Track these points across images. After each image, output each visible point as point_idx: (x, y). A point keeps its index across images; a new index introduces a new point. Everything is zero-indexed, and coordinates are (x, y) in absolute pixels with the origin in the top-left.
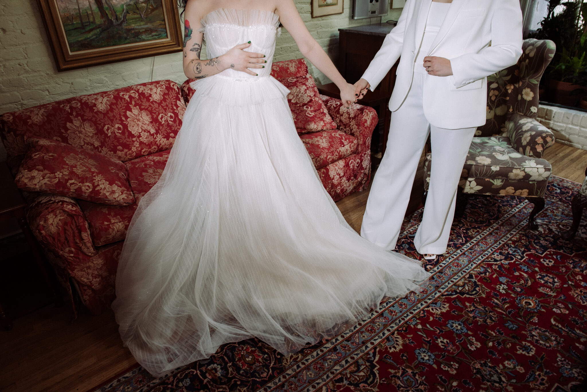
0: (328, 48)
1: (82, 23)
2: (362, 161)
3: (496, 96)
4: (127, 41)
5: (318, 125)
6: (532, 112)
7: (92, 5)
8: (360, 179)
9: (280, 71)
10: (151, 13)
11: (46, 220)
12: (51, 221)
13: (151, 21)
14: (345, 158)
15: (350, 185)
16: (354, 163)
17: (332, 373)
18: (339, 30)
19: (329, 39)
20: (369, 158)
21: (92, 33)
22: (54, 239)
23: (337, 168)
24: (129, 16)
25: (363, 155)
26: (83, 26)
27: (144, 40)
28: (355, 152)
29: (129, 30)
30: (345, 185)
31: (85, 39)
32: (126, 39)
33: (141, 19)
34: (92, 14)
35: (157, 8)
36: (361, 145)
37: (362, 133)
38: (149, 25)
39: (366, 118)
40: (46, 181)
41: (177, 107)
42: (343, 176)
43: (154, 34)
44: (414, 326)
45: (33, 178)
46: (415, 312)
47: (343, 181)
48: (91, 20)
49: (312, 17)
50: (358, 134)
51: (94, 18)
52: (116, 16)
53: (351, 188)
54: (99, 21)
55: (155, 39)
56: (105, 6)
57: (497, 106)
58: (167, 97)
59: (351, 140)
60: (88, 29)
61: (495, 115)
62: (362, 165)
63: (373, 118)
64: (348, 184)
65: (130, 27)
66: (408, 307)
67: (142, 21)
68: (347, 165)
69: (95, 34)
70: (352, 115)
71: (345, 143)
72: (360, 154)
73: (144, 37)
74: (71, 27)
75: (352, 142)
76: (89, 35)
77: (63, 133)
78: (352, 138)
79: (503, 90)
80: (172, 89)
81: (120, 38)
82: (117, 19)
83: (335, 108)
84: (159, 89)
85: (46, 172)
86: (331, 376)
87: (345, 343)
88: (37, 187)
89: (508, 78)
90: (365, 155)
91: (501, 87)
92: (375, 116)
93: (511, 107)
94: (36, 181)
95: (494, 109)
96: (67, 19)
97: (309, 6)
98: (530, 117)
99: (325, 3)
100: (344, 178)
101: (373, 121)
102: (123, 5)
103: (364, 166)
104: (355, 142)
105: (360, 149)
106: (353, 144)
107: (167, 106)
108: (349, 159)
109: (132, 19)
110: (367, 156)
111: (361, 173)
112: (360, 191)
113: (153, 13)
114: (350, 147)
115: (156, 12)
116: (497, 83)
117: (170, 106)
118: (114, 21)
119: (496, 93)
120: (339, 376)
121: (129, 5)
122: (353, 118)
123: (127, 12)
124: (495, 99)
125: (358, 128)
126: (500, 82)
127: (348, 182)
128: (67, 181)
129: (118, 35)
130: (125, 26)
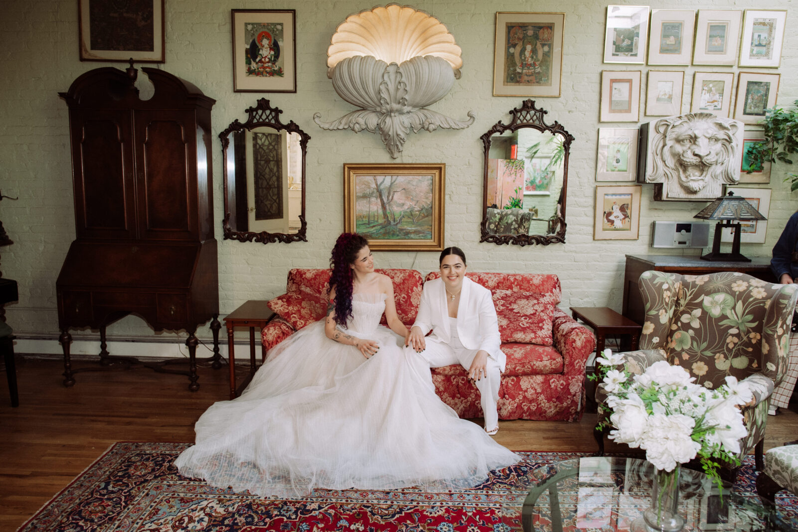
0: (615, 273)
1: (369, 221)
2: (568, 384)
3: (735, 344)
4: (399, 237)
5: (526, 336)
6: (768, 369)
7: (379, 210)
8: (565, 404)
9: (522, 280)
10: (422, 219)
11: (268, 330)
12: (271, 331)
13: (420, 225)
14: (546, 375)
15: (550, 407)
16: (556, 383)
17: (368, 501)
18: (626, 256)
19: (617, 264)
20: (581, 384)
21: (374, 228)
22: (269, 344)
23: (532, 381)
24: (404, 220)
25: (570, 377)
26: (369, 224)
27: (412, 239)
28: (559, 372)
29: (402, 230)
30: (543, 404)
31: (368, 232)
32: (398, 235)
33: (413, 223)
34: (378, 216)
35: (427, 216)
36: (567, 365)
37: (568, 353)
38: (419, 228)
39: (574, 338)
40: (281, 308)
41: (412, 291)
42: (541, 393)
43: (421, 235)
44: (466, 511)
45: (277, 304)
46: (480, 505)
47: (540, 398)
48: (376, 219)
49: (594, 239)
50: (564, 352)
51: (378, 219)
52: (394, 219)
53: (553, 412)
54: (381, 221)
55: (421, 239)
56: (388, 211)
57: (736, 356)
58: (406, 282)
59: (553, 357)
60: (372, 225)
61: (731, 367)
62: (569, 390)
63: (588, 341)
64: (547, 405)
65: (403, 228)
66: (480, 501)
67: (413, 224)
68: (546, 382)
69: (376, 230)
70: (565, 333)
71: (545, 358)
72: (567, 376)
73: (412, 236)
74: (360, 223)
75: (554, 359)
76: (372, 230)
77: (320, 288)
78: (555, 355)
79: (745, 338)
80: (414, 277)
81: (393, 235)
82: (394, 221)
83: (558, 324)
84: (402, 275)
85: (285, 303)
86: (365, 502)
87: (400, 494)
88: (276, 310)
89: (754, 325)
90: (572, 378)
91: (742, 334)
92: (590, 339)
93: (756, 361)
94: (276, 306)
95: (730, 359)
96: (360, 217)
97: (591, 229)
98: (766, 375)
99: (613, 227)
100: (542, 395)
101: (588, 344)
102: (401, 212)
103: (571, 391)
104: (559, 359)
105: (565, 370)
106: (555, 361)
107: (404, 288)
108: (551, 377)
109: (406, 222)
110: (577, 382)
111: (568, 398)
112: (569, 421)
113: (424, 219)
114: (551, 364)
115: (426, 219)
116: (738, 328)
117: (406, 289)
118: (392, 222)
119: (736, 340)
120: (370, 505)
121: (406, 212)
122: (564, 336)
123: (403, 217)
124: (733, 348)
125: (565, 346)
126: (742, 328)
127: (548, 402)
128: (292, 314)
129: (392, 233)
130: (399, 226)
